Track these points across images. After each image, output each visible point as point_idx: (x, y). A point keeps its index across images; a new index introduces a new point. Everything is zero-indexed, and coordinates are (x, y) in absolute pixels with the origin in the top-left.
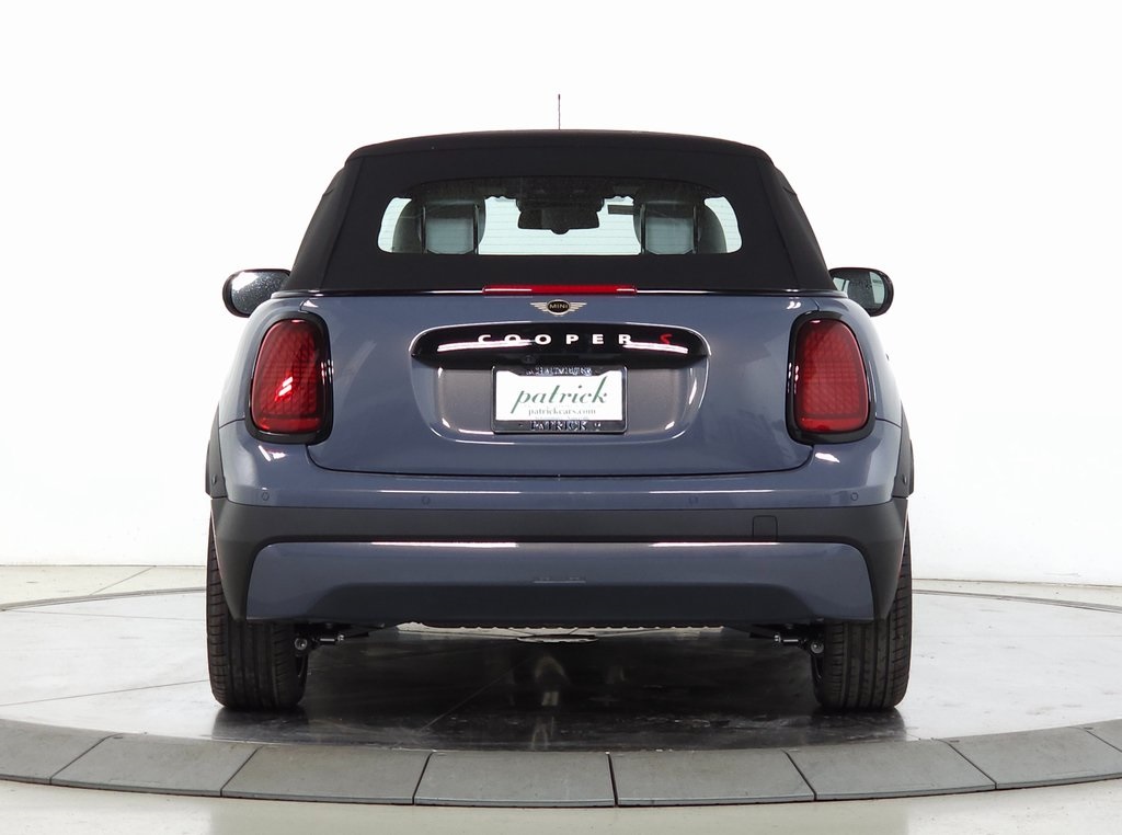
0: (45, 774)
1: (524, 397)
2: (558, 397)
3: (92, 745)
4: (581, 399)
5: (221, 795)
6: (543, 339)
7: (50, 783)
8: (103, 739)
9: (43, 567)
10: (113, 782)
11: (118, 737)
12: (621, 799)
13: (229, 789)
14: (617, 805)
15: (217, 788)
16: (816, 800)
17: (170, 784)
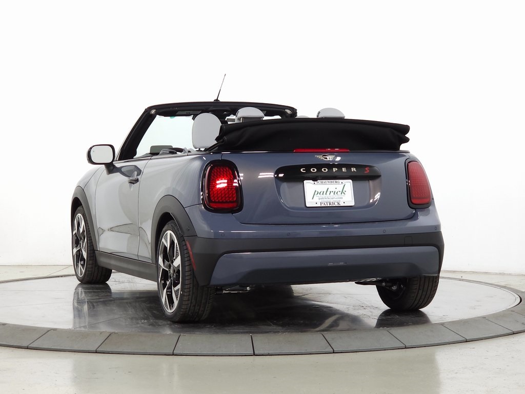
0: (25, 344)
1: (316, 193)
2: (328, 193)
3: (44, 333)
4: (337, 193)
5: (96, 352)
6: (325, 170)
7: (27, 348)
8: (49, 330)
9: (27, 266)
10: (53, 347)
11: (55, 330)
12: (256, 352)
13: (100, 349)
14: (254, 355)
15: (94, 349)
16: (334, 353)
17: (76, 348)
